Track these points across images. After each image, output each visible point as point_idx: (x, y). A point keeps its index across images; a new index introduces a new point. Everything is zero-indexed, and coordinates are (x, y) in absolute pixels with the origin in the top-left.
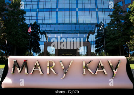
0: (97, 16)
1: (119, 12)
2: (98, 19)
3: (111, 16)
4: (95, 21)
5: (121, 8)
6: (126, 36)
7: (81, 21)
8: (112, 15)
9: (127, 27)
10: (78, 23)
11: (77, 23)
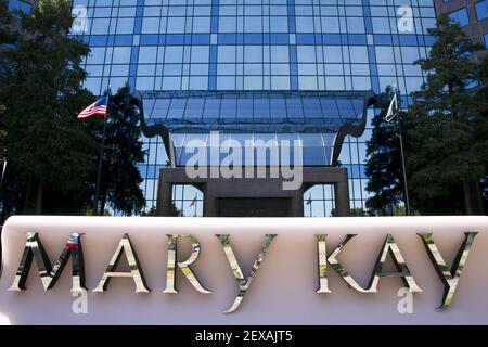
0: (373, 63)
1: (457, 50)
2: (374, 76)
3: (425, 64)
4: (363, 85)
5: (463, 34)
7: (307, 84)
8: (427, 61)
10: (298, 91)
11: (294, 93)
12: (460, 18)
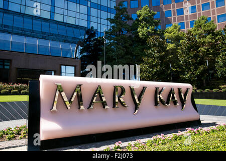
0: (89, 15)
1: (124, 18)
2: (89, 21)
3: (112, 21)
4: (84, 24)
5: (127, 12)
6: (129, 56)
7: (58, 18)
8: (113, 19)
9: (132, 43)
10: (54, 20)
11: (51, 21)
12: (125, 4)
